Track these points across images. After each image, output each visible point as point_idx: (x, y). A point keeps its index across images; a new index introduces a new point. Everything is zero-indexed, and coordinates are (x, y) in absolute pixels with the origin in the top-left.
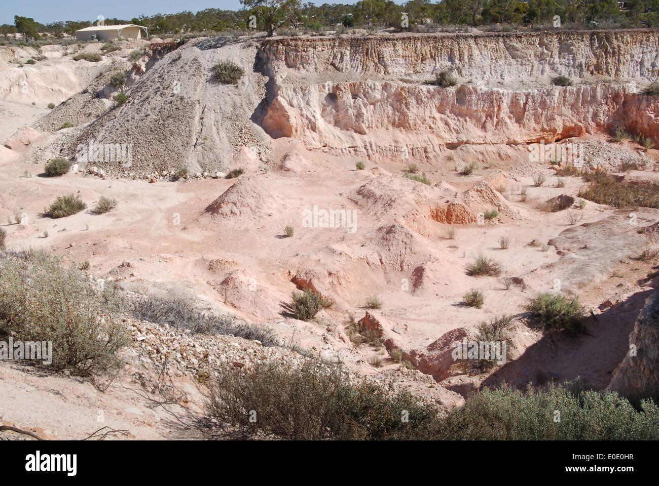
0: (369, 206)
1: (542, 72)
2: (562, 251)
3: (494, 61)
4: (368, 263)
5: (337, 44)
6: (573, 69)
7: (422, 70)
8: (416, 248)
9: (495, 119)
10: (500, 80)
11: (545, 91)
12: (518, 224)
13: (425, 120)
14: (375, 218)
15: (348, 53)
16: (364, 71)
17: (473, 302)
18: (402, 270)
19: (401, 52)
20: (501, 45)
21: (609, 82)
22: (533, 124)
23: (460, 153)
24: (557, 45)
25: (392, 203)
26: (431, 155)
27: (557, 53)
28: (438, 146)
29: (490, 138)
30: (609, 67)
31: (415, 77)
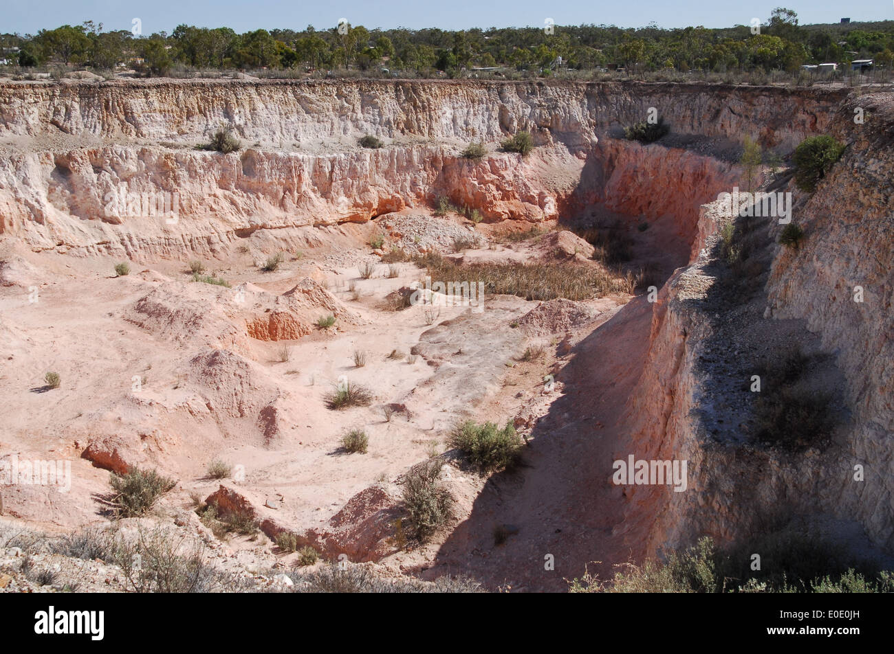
0: (163, 327)
1: (345, 130)
2: (434, 360)
3: (284, 116)
4: (191, 412)
5: (57, 93)
6: (380, 127)
7: (190, 129)
8: (257, 382)
9: (296, 194)
10: (294, 141)
11: (354, 155)
12: (363, 331)
13: (204, 199)
14: (178, 344)
15: (77, 106)
16: (105, 132)
17: (353, 445)
18: (242, 416)
19: (156, 105)
20: (291, 95)
21: (424, 142)
22: (343, 199)
23: (256, 241)
24: (358, 96)
25: (199, 321)
26: (217, 247)
27: (360, 107)
28: (225, 234)
29: (293, 219)
30: (421, 125)
31: (180, 140)
